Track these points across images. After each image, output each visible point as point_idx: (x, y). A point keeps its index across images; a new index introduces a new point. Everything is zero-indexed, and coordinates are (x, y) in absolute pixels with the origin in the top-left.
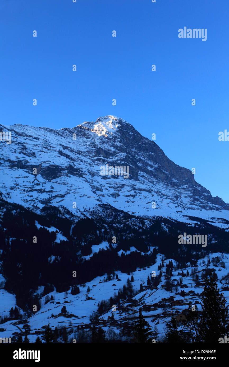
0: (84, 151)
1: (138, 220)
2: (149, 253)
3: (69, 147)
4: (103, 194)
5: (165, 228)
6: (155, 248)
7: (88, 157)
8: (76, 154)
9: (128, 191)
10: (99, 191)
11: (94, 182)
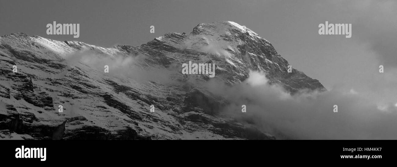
0: (162, 98)
3: (129, 89)
7: (171, 111)
8: (144, 103)
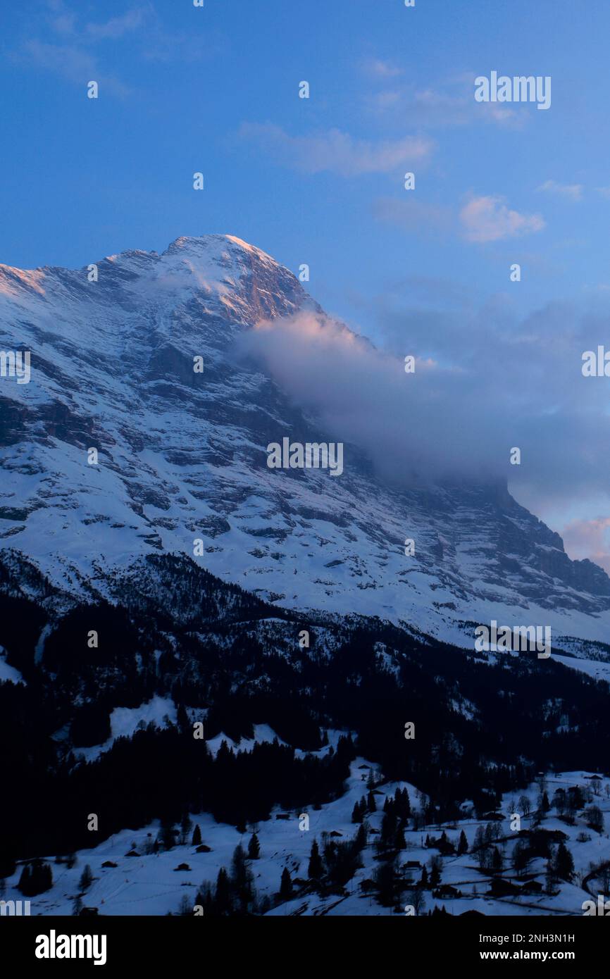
0: (113, 357)
1: (289, 624)
2: (322, 753)
3: (60, 338)
4: (170, 520)
5: (389, 664)
6: (345, 734)
7: (127, 378)
8: (83, 362)
9: (261, 516)
10: (156, 505)
11: (138, 471)
